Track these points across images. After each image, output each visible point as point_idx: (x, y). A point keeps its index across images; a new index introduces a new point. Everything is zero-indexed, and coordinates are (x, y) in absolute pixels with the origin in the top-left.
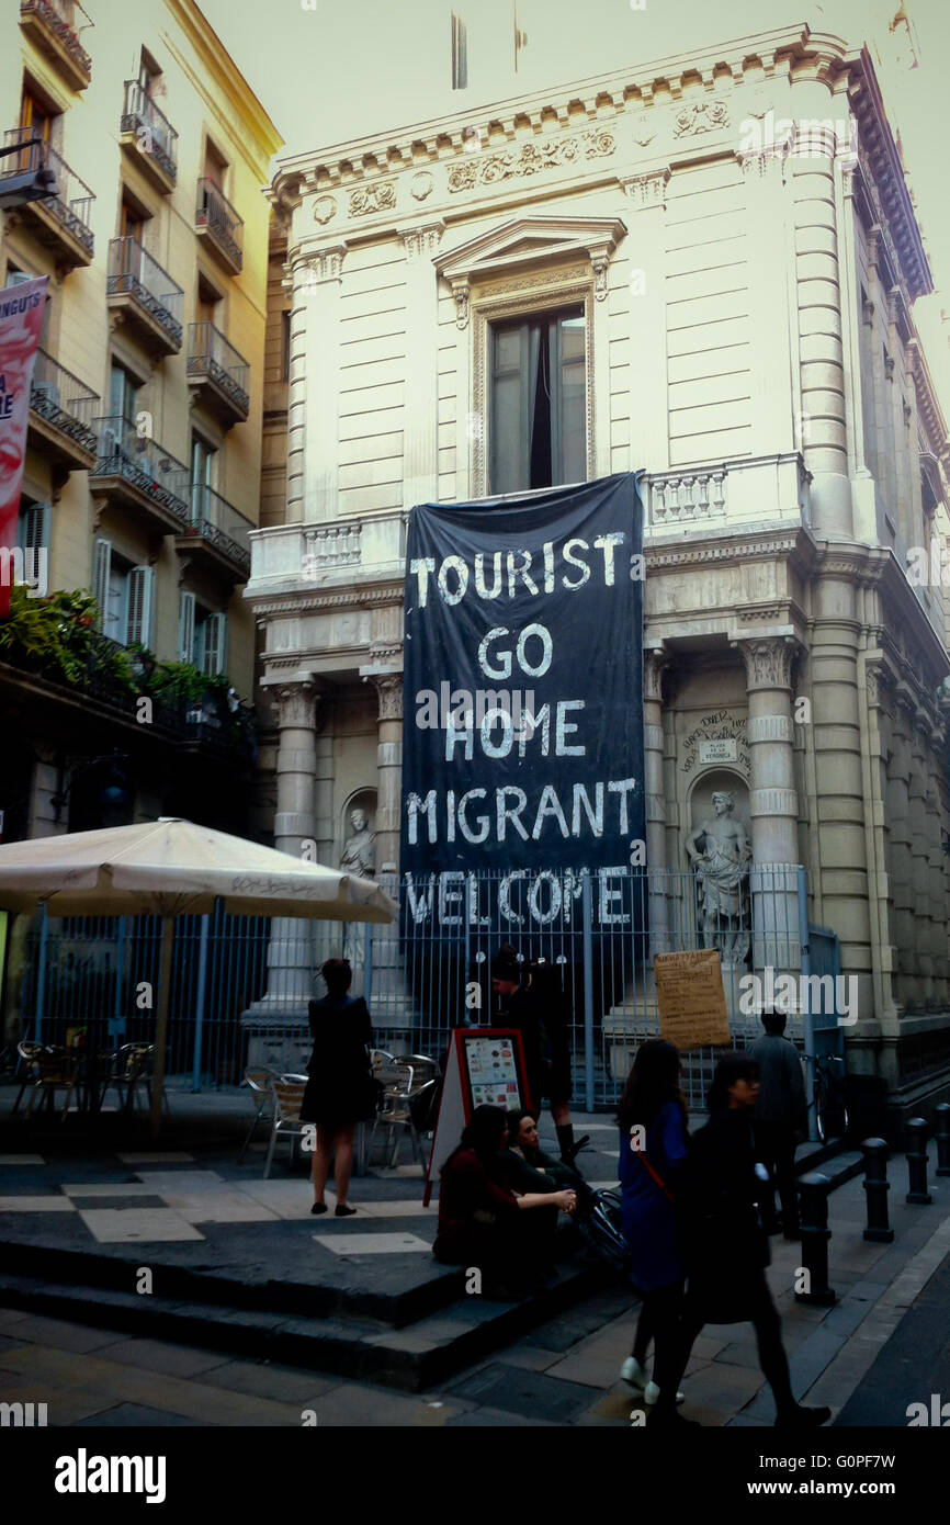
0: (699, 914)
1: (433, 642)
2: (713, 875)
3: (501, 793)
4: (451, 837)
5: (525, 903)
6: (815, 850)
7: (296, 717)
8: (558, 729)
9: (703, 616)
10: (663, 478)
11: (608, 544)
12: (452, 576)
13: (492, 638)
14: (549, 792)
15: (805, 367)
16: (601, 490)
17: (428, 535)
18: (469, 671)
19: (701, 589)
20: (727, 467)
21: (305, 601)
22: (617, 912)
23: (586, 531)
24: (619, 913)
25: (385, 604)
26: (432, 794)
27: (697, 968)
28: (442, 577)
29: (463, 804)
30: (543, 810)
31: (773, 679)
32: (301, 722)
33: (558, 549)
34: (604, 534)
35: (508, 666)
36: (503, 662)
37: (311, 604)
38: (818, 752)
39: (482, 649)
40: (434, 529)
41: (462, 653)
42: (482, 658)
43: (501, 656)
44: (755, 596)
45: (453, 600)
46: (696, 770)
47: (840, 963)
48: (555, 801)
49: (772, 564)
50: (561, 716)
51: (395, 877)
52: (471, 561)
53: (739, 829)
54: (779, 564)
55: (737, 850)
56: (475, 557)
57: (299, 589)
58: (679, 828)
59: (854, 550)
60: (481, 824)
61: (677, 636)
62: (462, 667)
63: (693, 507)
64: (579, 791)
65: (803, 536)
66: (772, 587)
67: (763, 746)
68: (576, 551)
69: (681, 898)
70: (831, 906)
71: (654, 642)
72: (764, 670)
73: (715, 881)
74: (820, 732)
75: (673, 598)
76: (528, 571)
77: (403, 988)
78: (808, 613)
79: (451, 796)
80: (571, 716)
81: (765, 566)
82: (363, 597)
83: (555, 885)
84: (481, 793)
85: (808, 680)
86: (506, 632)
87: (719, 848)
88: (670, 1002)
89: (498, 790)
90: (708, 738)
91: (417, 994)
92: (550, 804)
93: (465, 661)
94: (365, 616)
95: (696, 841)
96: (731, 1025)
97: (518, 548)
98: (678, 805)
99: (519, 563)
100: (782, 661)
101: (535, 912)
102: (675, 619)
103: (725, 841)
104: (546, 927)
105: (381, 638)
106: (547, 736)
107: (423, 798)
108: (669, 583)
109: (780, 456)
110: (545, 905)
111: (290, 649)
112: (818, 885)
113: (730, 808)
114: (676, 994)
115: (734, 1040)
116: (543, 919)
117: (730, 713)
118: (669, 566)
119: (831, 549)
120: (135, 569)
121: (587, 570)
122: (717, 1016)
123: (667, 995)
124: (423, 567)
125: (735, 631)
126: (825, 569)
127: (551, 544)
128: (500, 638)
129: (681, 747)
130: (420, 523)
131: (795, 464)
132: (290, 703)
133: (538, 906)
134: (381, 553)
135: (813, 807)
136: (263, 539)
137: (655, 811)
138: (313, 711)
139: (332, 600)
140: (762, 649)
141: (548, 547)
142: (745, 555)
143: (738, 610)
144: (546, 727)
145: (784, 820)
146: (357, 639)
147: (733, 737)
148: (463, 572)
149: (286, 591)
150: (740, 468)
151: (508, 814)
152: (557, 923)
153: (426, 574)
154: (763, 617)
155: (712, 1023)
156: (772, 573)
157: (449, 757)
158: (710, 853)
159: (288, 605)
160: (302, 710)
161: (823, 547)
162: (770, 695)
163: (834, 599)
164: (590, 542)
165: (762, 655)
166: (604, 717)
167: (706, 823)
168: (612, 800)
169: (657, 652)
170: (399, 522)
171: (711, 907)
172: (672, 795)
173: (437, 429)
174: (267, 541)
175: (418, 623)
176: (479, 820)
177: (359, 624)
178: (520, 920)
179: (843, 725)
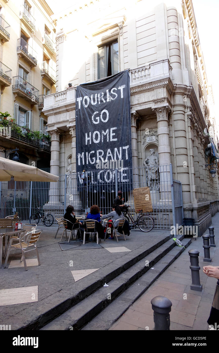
0: (147, 179)
1: (82, 117)
2: (150, 169)
3: (98, 151)
4: (87, 163)
5: (104, 178)
6: (175, 162)
7: (55, 138)
8: (111, 135)
9: (145, 104)
10: (134, 70)
11: (121, 88)
12: (86, 101)
13: (95, 114)
14: (109, 150)
15: (170, 44)
16: (120, 75)
17: (81, 92)
18: (90, 123)
19: (145, 97)
20: (150, 65)
21: (55, 111)
22: (126, 179)
23: (116, 86)
24: (127, 179)
25: (72, 110)
26: (83, 153)
27: (144, 192)
28: (84, 101)
29: (90, 155)
30: (108, 155)
31: (163, 118)
32: (55, 139)
33: (110, 91)
34: (121, 86)
35: (99, 121)
36: (97, 119)
37: (56, 111)
38: (176, 137)
39: (93, 117)
40: (82, 90)
41: (88, 118)
42: (93, 119)
43: (97, 118)
44: (158, 97)
45: (86, 106)
46: (146, 144)
47: (182, 190)
48: (110, 153)
49: (162, 88)
50: (111, 131)
51: (76, 173)
52: (90, 97)
53: (156, 158)
54: (164, 88)
55: (156, 163)
56: (91, 96)
57: (53, 108)
58: (142, 159)
59: (183, 86)
60: (93, 159)
61: (139, 109)
62: (88, 122)
63: (142, 77)
64: (116, 149)
65: (170, 80)
66: (162, 94)
67: (161, 135)
68: (114, 91)
69: (143, 176)
70: (180, 175)
71: (133, 111)
72: (161, 116)
73: (151, 171)
74: (176, 132)
75: (138, 100)
76: (103, 97)
77: (79, 199)
78: (172, 103)
79: (87, 153)
80: (114, 131)
81: (160, 89)
82: (67, 108)
83: (111, 173)
84: (93, 152)
85: (173, 120)
86: (98, 112)
87: (151, 163)
88: (137, 201)
89: (97, 151)
90: (148, 136)
91: (82, 201)
92: (109, 153)
93: (89, 120)
94: (68, 113)
95: (146, 161)
96: (153, 206)
97: (101, 92)
98: (142, 153)
99: (101, 96)
100: (165, 113)
101: (106, 180)
102: (138, 105)
103: (153, 161)
104: (109, 183)
105: (71, 118)
106: (108, 137)
107: (81, 154)
108: (137, 97)
109: (163, 60)
110: (108, 178)
111: (52, 122)
112: (176, 170)
113: (154, 153)
114: (139, 199)
115: (154, 210)
116: (108, 181)
117: (154, 129)
118: (136, 92)
119: (177, 86)
120: (27, 112)
121: (116, 95)
122: (149, 204)
123: (136, 199)
124: (79, 99)
125: (153, 106)
126: (176, 92)
127: (108, 90)
128: (97, 114)
129: (142, 139)
130: (79, 89)
131: (167, 62)
132: (53, 135)
133: (107, 179)
134: (71, 97)
135: (175, 151)
136: (46, 98)
137: (135, 153)
138: (58, 137)
139: (61, 110)
140: (160, 110)
141: (107, 91)
142: (155, 87)
143: (154, 101)
144: (108, 134)
145: (166, 153)
146: (66, 119)
147: (154, 135)
148: (88, 100)
149: (51, 109)
150: (154, 65)
151: (100, 156)
152: (111, 182)
153: (80, 101)
154: (160, 102)
155: (148, 206)
156: (162, 91)
157: (86, 144)
158: (149, 164)
159: (51, 112)
160: (56, 137)
161: (175, 85)
162: (163, 122)
163: (179, 99)
164: (117, 88)
165: (160, 112)
166: (121, 130)
167: (148, 157)
168: (124, 151)
169: (134, 114)
170: (74, 90)
171: (150, 177)
172: (140, 151)
173: (86, 71)
174: (47, 98)
175: (78, 113)
176: (93, 158)
177: (67, 115)
178: (103, 182)
179: (182, 130)
